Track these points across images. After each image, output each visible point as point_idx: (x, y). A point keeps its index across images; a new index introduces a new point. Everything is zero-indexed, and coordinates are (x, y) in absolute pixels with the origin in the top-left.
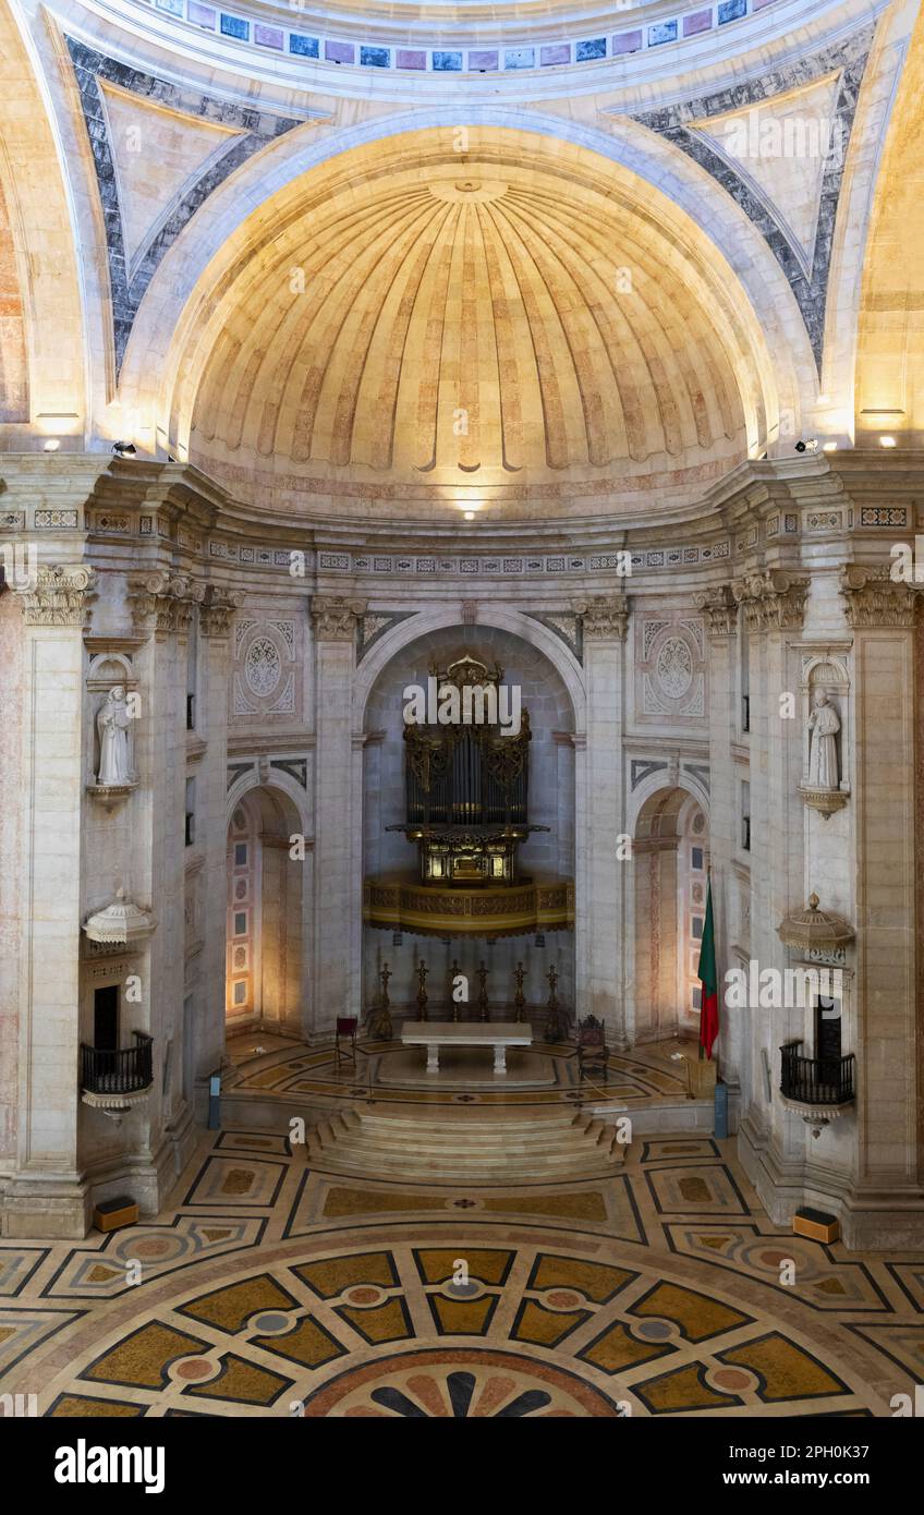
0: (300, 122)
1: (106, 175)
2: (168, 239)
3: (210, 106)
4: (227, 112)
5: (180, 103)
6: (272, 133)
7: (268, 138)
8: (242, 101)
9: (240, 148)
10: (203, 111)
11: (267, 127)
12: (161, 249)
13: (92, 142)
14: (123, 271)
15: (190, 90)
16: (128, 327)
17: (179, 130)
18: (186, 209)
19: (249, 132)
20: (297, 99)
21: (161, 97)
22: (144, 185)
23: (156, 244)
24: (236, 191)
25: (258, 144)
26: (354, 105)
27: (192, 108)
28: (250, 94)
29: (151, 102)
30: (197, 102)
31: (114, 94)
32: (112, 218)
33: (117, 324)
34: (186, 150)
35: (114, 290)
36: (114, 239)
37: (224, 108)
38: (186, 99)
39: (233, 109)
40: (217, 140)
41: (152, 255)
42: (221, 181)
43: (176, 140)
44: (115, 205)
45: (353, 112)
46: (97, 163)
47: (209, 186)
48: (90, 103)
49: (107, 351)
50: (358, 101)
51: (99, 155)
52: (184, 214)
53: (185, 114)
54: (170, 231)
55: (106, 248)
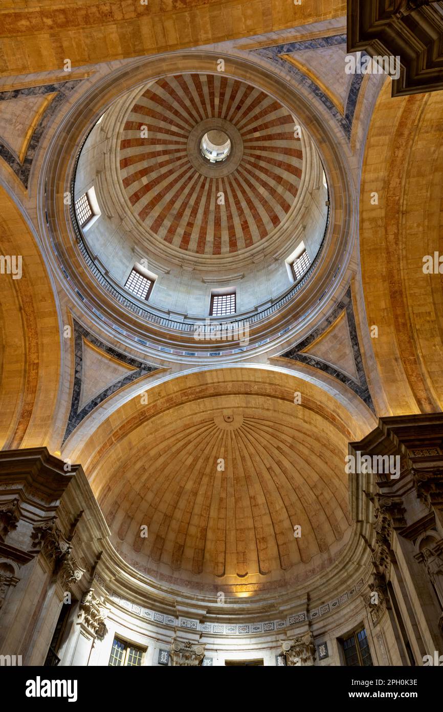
0: (349, 287)
1: (325, 368)
2: (359, 359)
3: (330, 319)
4: (335, 314)
5: (323, 329)
6: (349, 300)
7: (350, 302)
8: (335, 307)
9: (348, 314)
10: (330, 322)
11: (346, 301)
12: (360, 365)
13: (314, 366)
14: (355, 384)
15: (321, 324)
16: (369, 397)
17: (332, 334)
18: (355, 347)
19: (345, 308)
20: (344, 285)
21: (317, 335)
22: (340, 357)
23: (357, 365)
24: (363, 323)
25: (351, 306)
26: (352, 263)
27: (327, 326)
28: (335, 302)
29: (318, 339)
30: (326, 323)
31: (309, 350)
32: (338, 376)
33: (365, 400)
34: (340, 335)
35: (356, 392)
36: (344, 379)
37: (333, 314)
38: (323, 327)
39: (335, 311)
40: (343, 322)
41: (359, 369)
42: (355, 328)
43: (335, 337)
44: (336, 371)
45: (354, 264)
46: (321, 369)
47: (354, 333)
48: (304, 359)
49: (368, 410)
50: (351, 261)
51: (319, 366)
52: (356, 348)
53: (328, 329)
54: (358, 356)
55: (344, 384)
